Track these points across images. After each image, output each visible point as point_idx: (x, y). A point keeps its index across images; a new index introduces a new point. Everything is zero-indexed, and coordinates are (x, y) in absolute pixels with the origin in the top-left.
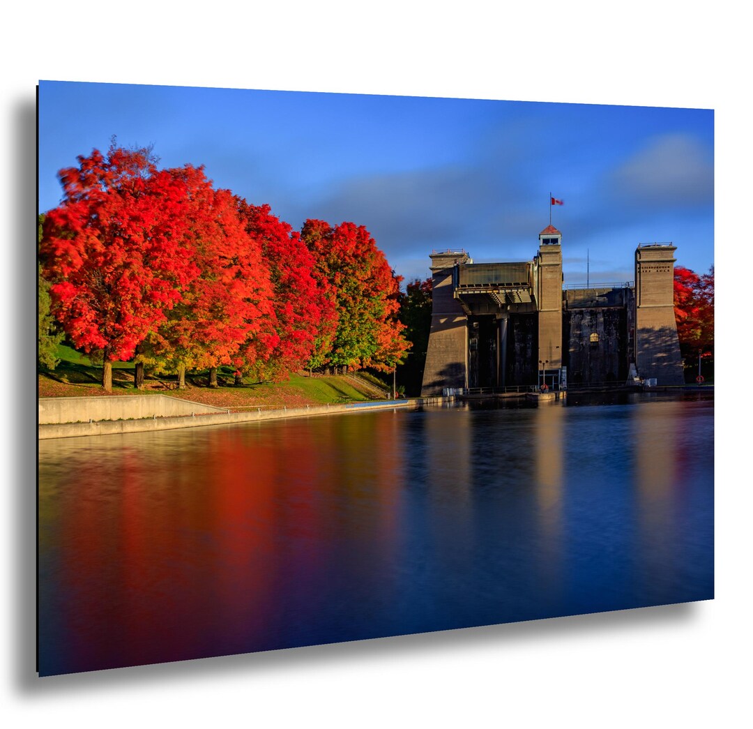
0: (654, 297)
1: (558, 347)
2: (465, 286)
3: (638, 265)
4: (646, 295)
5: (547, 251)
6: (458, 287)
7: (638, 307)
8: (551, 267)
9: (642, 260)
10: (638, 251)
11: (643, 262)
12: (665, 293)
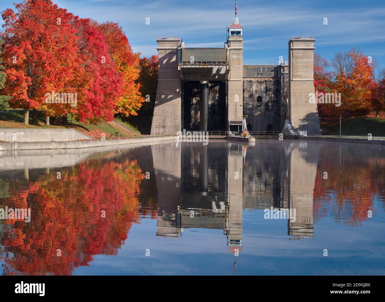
0: (301, 74)
1: (241, 105)
2: (186, 62)
3: (292, 51)
4: (297, 72)
5: (234, 40)
6: (181, 62)
7: (292, 81)
8: (237, 51)
9: (294, 48)
10: (291, 42)
11: (295, 49)
12: (308, 71)
